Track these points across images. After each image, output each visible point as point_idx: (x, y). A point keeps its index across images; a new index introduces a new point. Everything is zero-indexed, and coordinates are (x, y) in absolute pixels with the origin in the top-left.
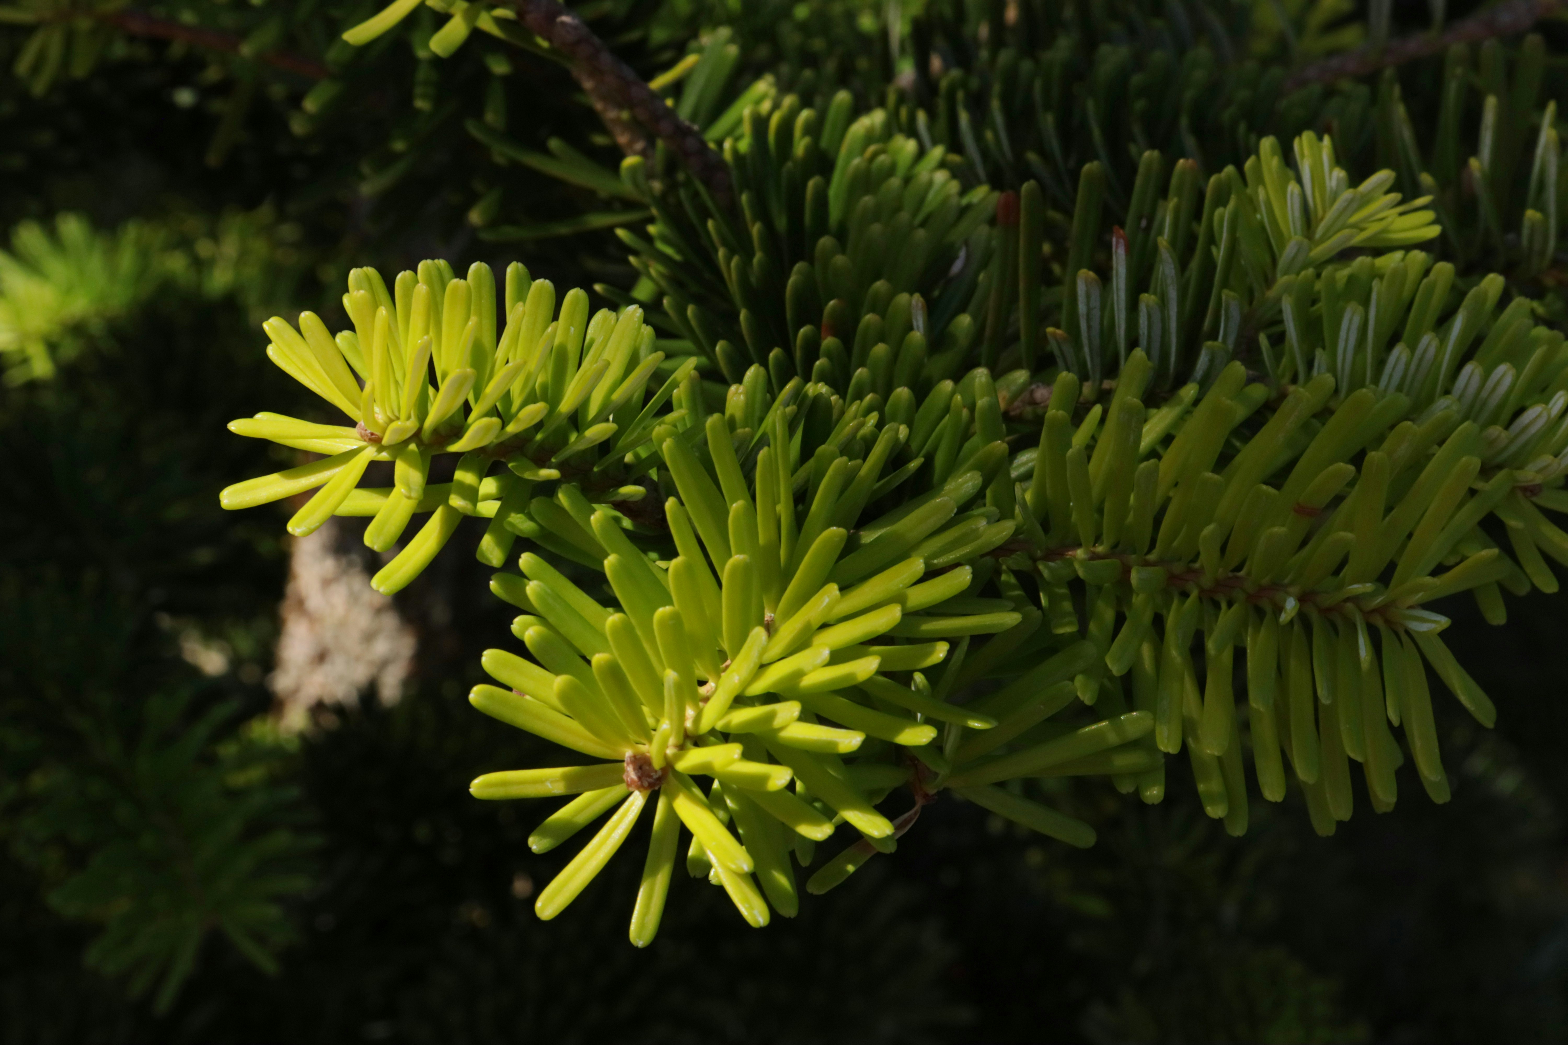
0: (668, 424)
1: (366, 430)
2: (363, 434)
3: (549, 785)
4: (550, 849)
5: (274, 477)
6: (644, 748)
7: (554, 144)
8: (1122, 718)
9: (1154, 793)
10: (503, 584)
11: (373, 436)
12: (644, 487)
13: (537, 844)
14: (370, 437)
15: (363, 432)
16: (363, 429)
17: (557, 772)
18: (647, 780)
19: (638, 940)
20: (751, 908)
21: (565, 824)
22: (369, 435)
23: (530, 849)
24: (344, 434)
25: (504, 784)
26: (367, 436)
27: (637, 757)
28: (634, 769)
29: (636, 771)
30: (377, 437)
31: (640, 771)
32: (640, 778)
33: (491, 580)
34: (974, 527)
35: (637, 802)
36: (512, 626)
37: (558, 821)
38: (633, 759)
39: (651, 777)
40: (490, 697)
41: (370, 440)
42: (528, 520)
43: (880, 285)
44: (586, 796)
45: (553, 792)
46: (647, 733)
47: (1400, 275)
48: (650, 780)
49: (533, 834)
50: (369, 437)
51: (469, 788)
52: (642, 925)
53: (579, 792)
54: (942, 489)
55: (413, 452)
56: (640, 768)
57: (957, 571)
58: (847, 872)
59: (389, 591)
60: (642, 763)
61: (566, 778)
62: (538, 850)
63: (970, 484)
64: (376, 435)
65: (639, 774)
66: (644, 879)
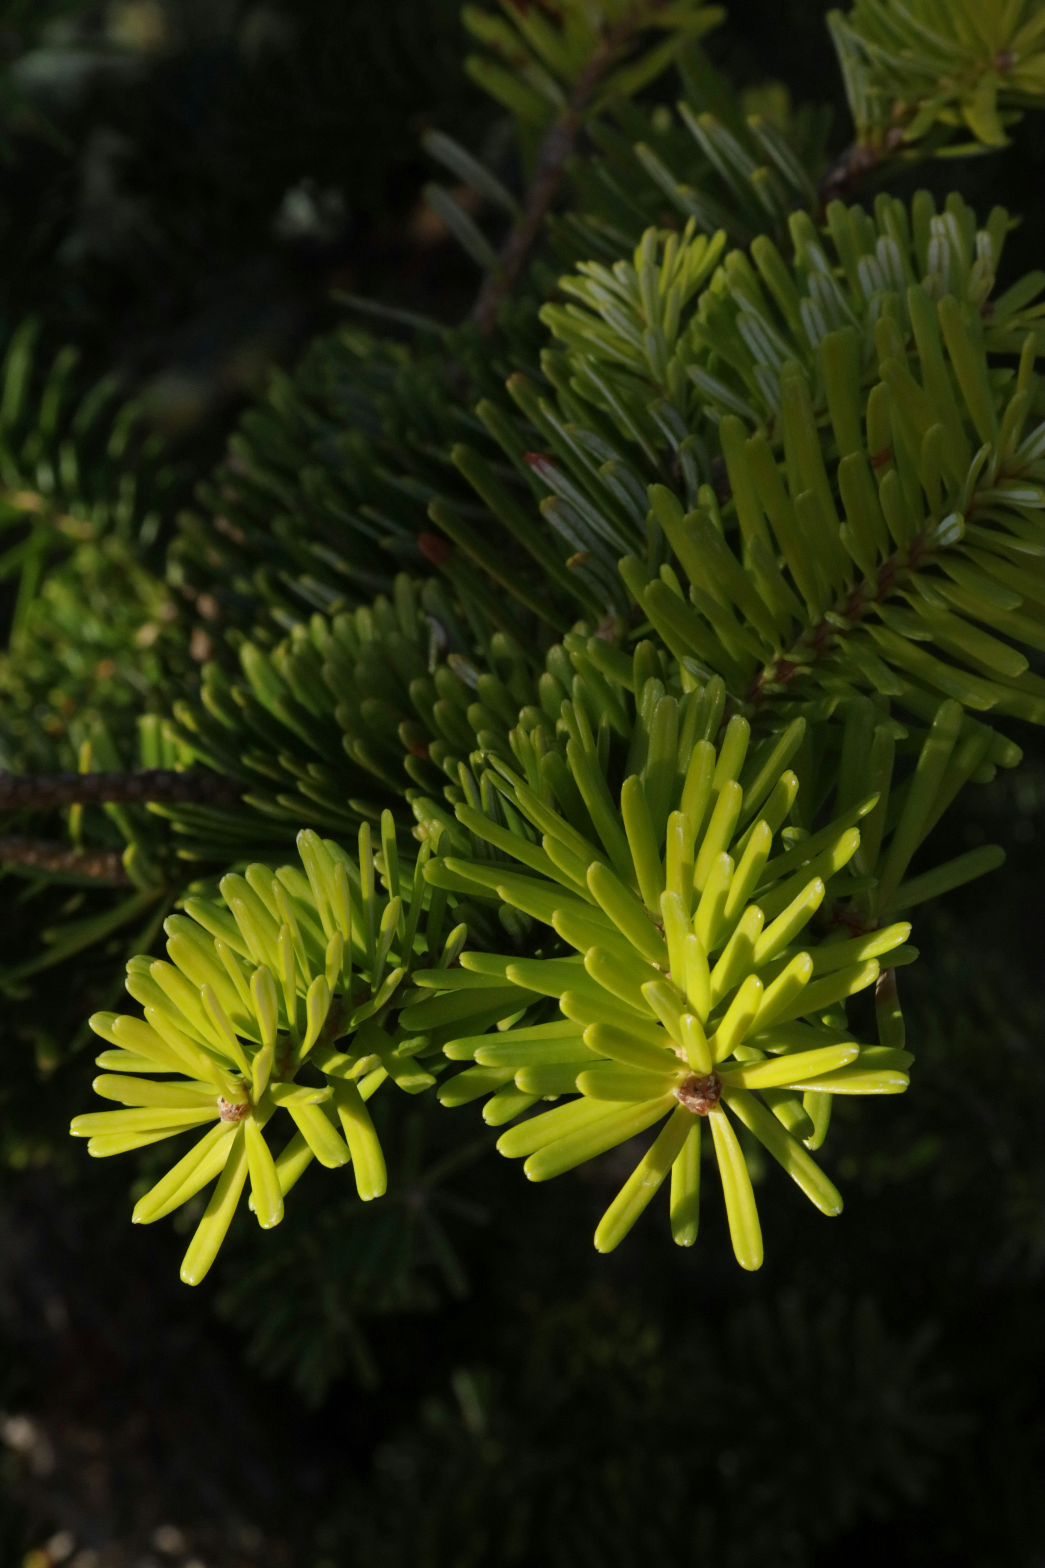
0: (427, 860)
1: (231, 1111)
2: (232, 1116)
3: (647, 1184)
4: (697, 1231)
5: (204, 1224)
6: (682, 1074)
7: (49, 936)
8: (935, 724)
9: (1012, 754)
10: (451, 1093)
11: (241, 1109)
12: (461, 923)
13: (684, 1238)
14: (239, 1112)
15: (230, 1115)
16: (228, 1113)
17: (641, 1168)
18: (710, 1093)
19: (833, 1210)
20: (885, 1083)
21: (686, 1203)
22: (237, 1111)
23: (684, 1247)
24: (218, 1134)
25: (617, 1219)
26: (236, 1114)
27: (685, 1085)
28: (693, 1096)
29: (696, 1095)
30: (243, 1107)
31: (698, 1092)
32: (704, 1097)
33: (439, 1100)
34: (699, 701)
35: (718, 1120)
36: (486, 1122)
37: (677, 1206)
38: (683, 1091)
39: (710, 1087)
40: (541, 1162)
41: (241, 1114)
42: (410, 1041)
43: (414, 687)
44: (676, 1168)
45: (655, 1186)
46: (671, 1060)
47: (737, 280)
48: (712, 1090)
49: (673, 1234)
50: (238, 1114)
51: (597, 1250)
52: (824, 1197)
53: (669, 1170)
54: (641, 717)
55: (279, 1089)
56: (696, 1090)
57: (730, 728)
58: (898, 1018)
59: (381, 1189)
60: (693, 1086)
61: (652, 1165)
62: (690, 1241)
63: (655, 692)
64: (242, 1106)
65: (701, 1095)
66: (785, 1167)
